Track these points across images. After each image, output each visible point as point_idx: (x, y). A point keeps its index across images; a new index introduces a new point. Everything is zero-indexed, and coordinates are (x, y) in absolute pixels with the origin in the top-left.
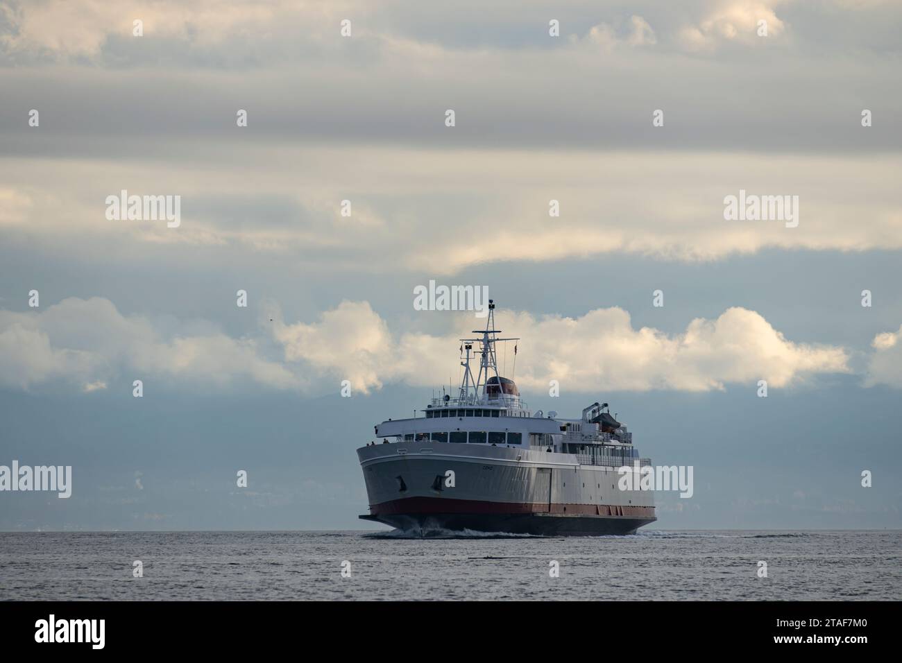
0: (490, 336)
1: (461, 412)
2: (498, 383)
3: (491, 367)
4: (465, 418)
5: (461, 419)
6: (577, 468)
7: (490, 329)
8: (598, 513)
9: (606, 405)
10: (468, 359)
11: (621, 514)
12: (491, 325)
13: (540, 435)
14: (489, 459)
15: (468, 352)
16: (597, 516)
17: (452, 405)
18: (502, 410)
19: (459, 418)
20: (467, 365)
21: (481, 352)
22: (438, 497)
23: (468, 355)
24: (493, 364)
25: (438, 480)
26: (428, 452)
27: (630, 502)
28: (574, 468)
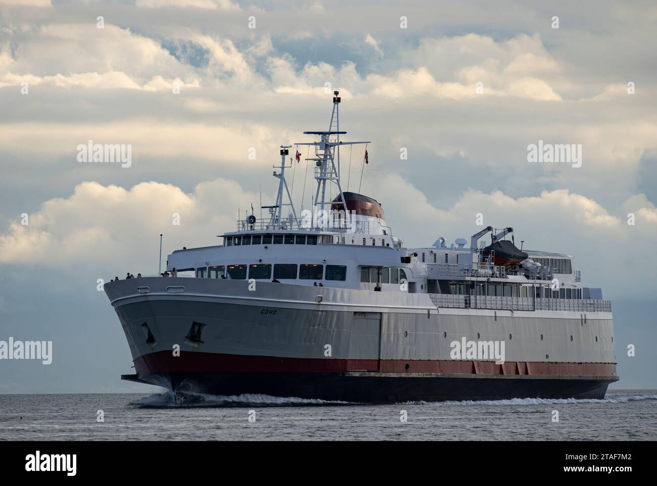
0: (332, 139)
1: (267, 238)
2: (342, 201)
3: (331, 179)
4: (272, 246)
5: (266, 247)
6: (431, 312)
7: (334, 129)
8: (474, 372)
9: (510, 230)
10: (283, 168)
11: (527, 373)
12: (335, 124)
13: (379, 268)
14: (271, 300)
15: (283, 159)
16: (473, 376)
17: (258, 228)
18: (323, 236)
19: (265, 245)
20: (281, 176)
21: (315, 160)
22: (195, 351)
23: (283, 163)
24: (334, 175)
25: (196, 329)
26: (178, 290)
27: (547, 356)
28: (426, 312)
